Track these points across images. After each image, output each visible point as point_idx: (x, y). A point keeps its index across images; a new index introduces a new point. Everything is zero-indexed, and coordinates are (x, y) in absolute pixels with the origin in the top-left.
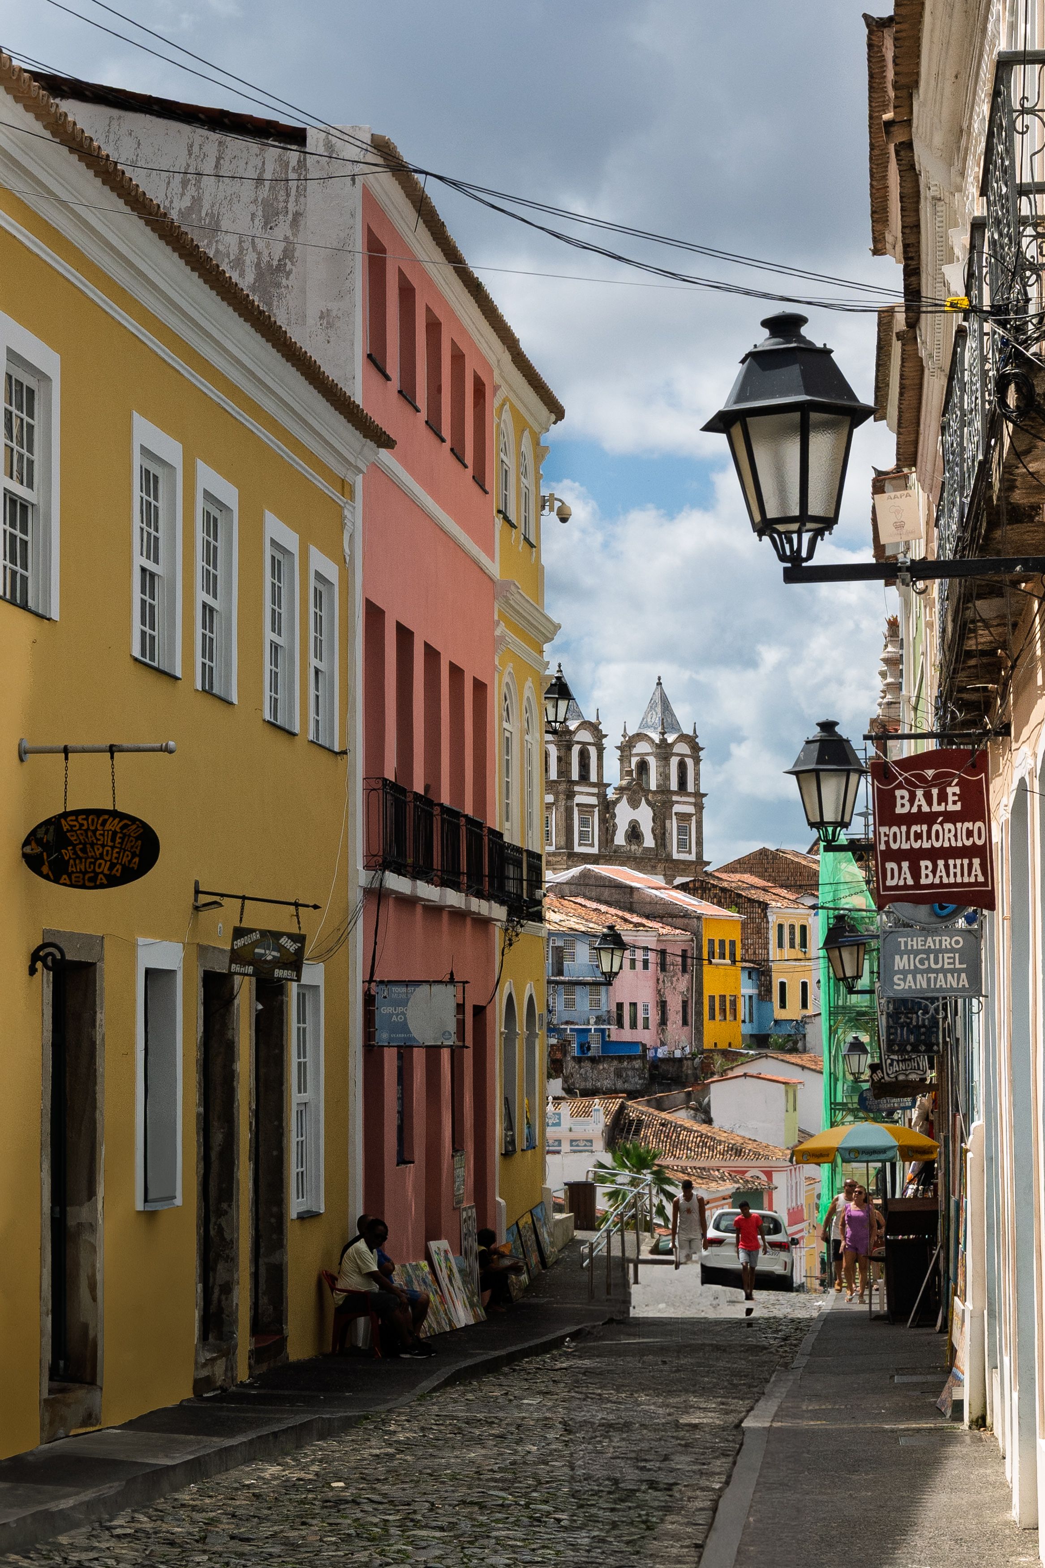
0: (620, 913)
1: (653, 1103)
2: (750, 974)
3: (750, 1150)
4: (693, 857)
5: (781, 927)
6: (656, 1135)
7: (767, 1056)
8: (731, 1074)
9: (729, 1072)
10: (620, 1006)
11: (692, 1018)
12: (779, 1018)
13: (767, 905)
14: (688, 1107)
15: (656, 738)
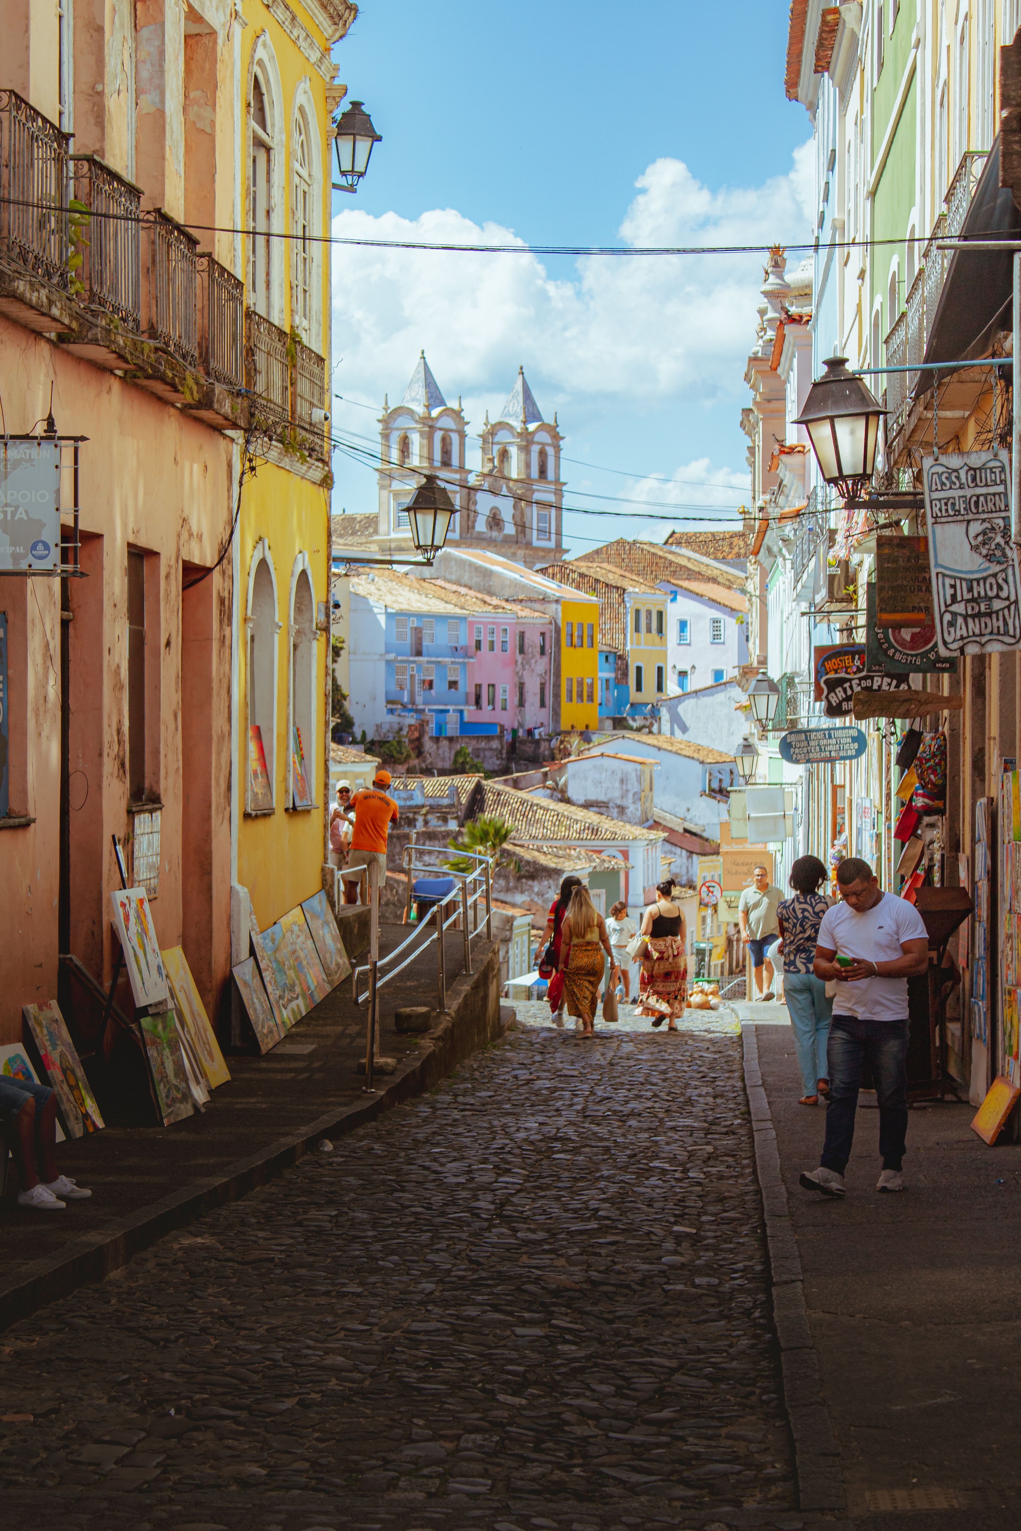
0: (480, 596)
1: (511, 782)
2: (607, 658)
3: (607, 830)
4: (552, 544)
5: (637, 612)
6: (512, 813)
7: (623, 737)
8: (587, 754)
9: (586, 752)
10: (478, 687)
11: (549, 700)
12: (635, 701)
13: (624, 590)
14: (544, 787)
15: (518, 426)
